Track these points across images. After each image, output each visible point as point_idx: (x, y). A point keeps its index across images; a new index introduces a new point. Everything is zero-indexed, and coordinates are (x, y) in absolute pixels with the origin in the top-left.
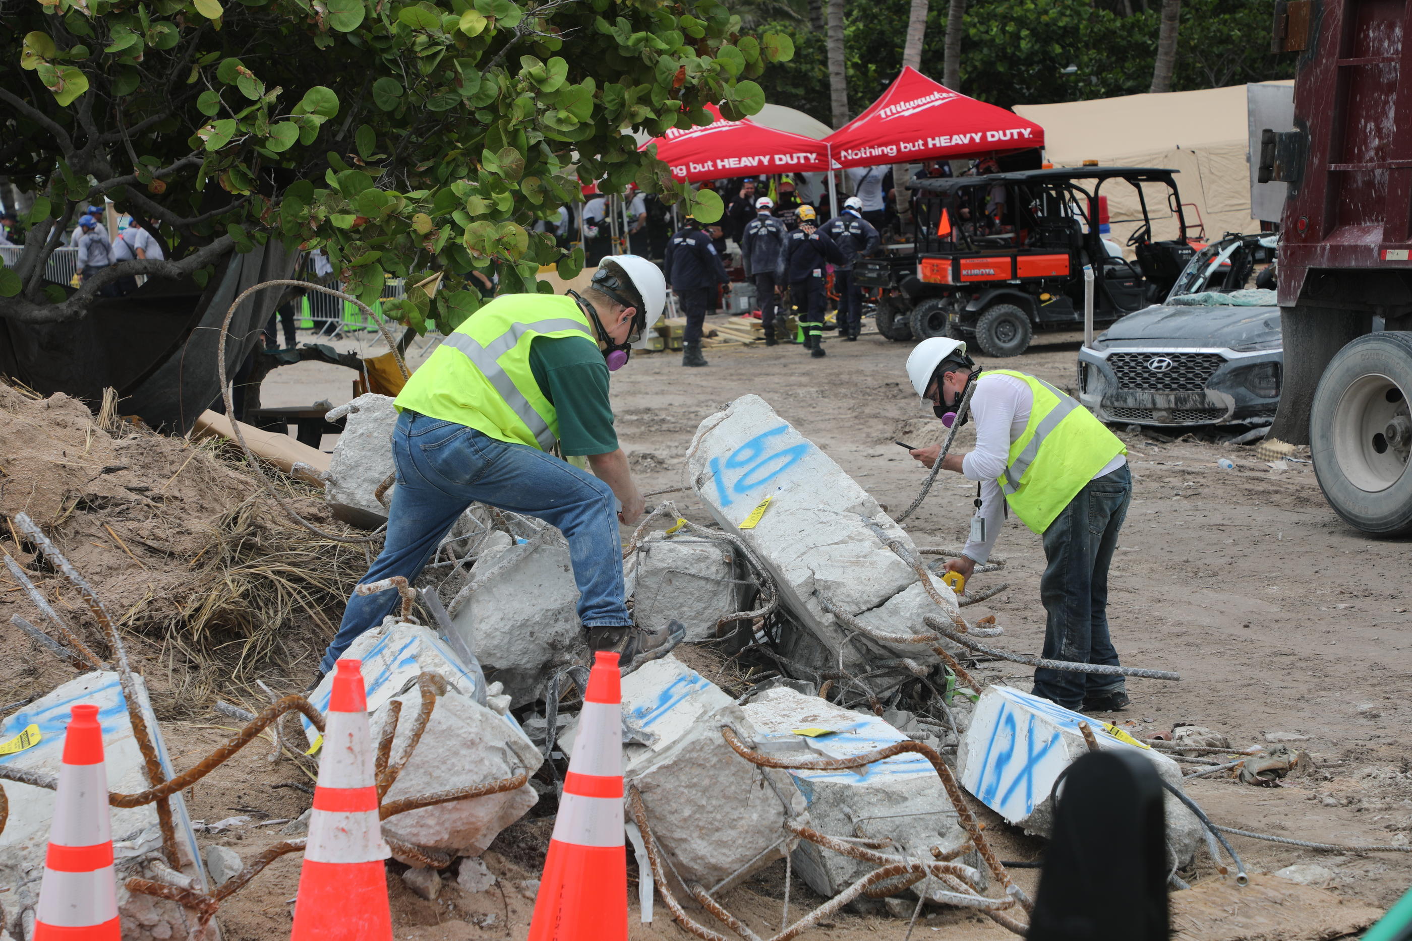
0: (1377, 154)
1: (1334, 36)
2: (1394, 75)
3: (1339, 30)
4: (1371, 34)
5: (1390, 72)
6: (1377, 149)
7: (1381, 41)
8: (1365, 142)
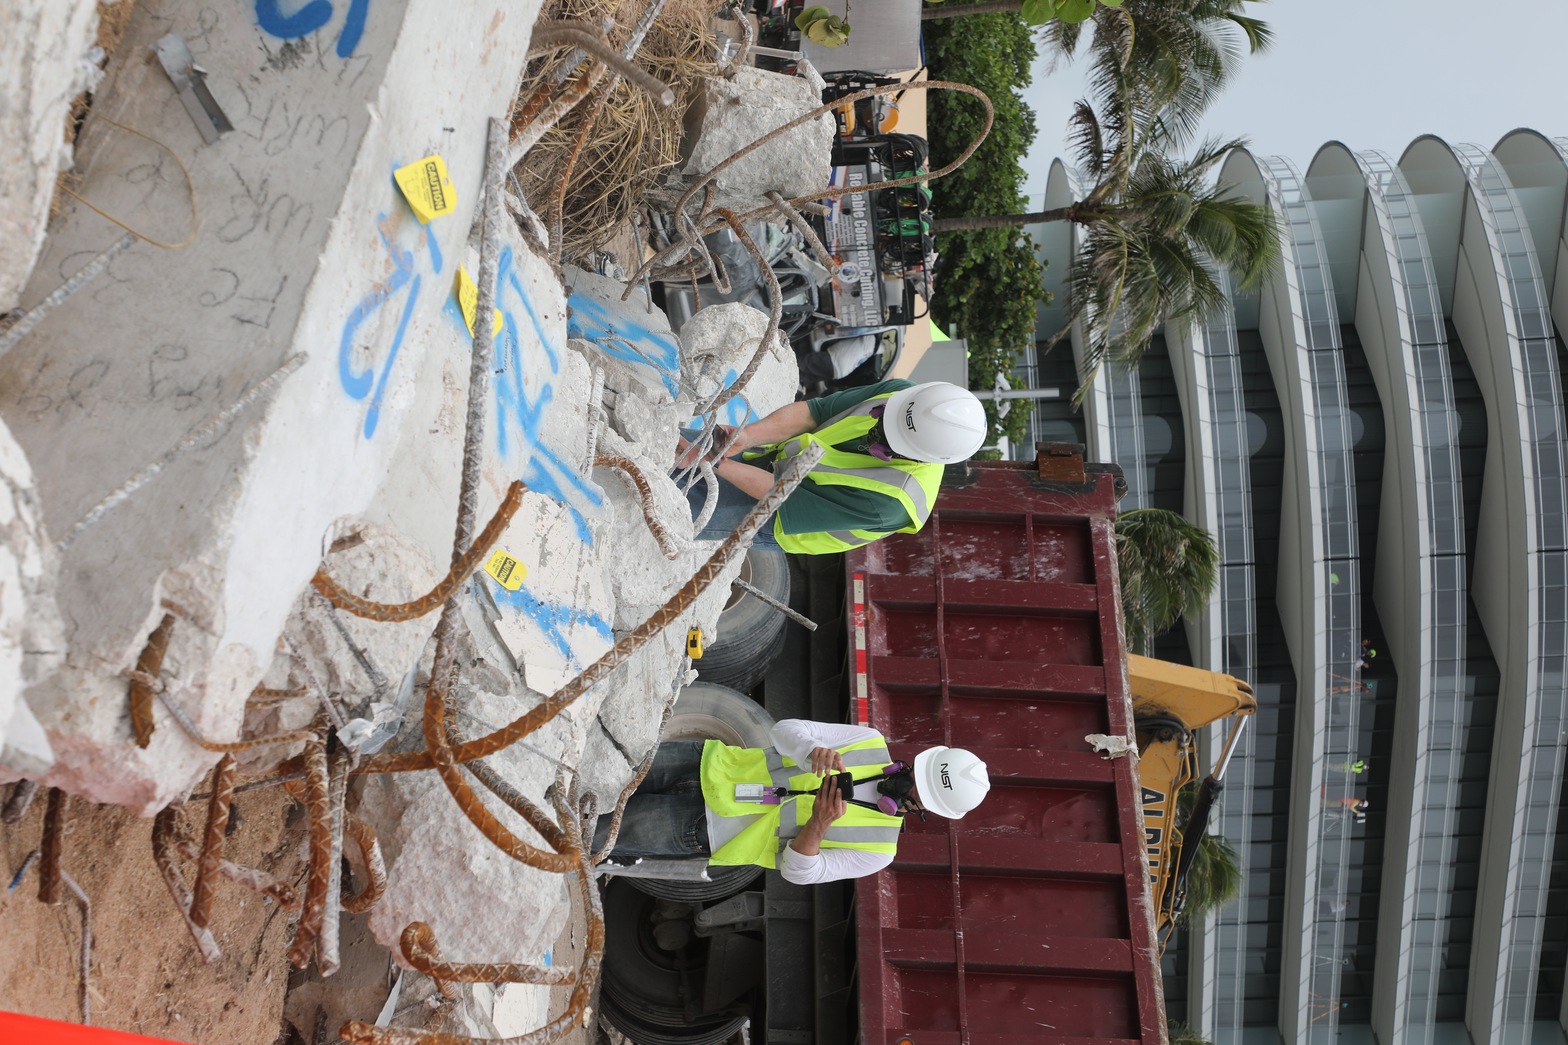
0: (947, 557)
1: (1052, 508)
2: (1017, 570)
3: (1057, 513)
4: (1053, 543)
5: (1020, 566)
6: (951, 558)
7: (1046, 554)
8: (959, 544)
